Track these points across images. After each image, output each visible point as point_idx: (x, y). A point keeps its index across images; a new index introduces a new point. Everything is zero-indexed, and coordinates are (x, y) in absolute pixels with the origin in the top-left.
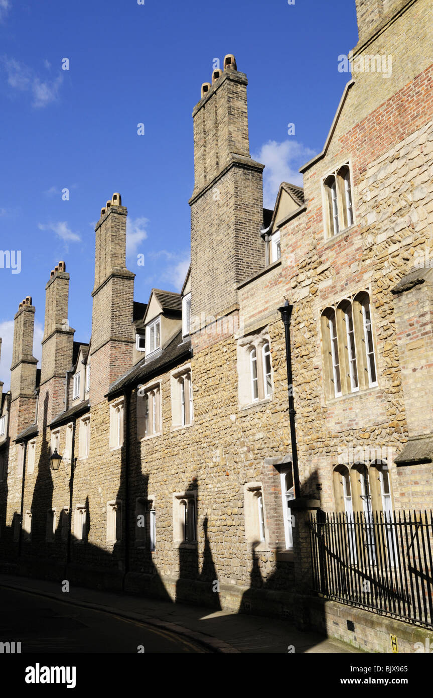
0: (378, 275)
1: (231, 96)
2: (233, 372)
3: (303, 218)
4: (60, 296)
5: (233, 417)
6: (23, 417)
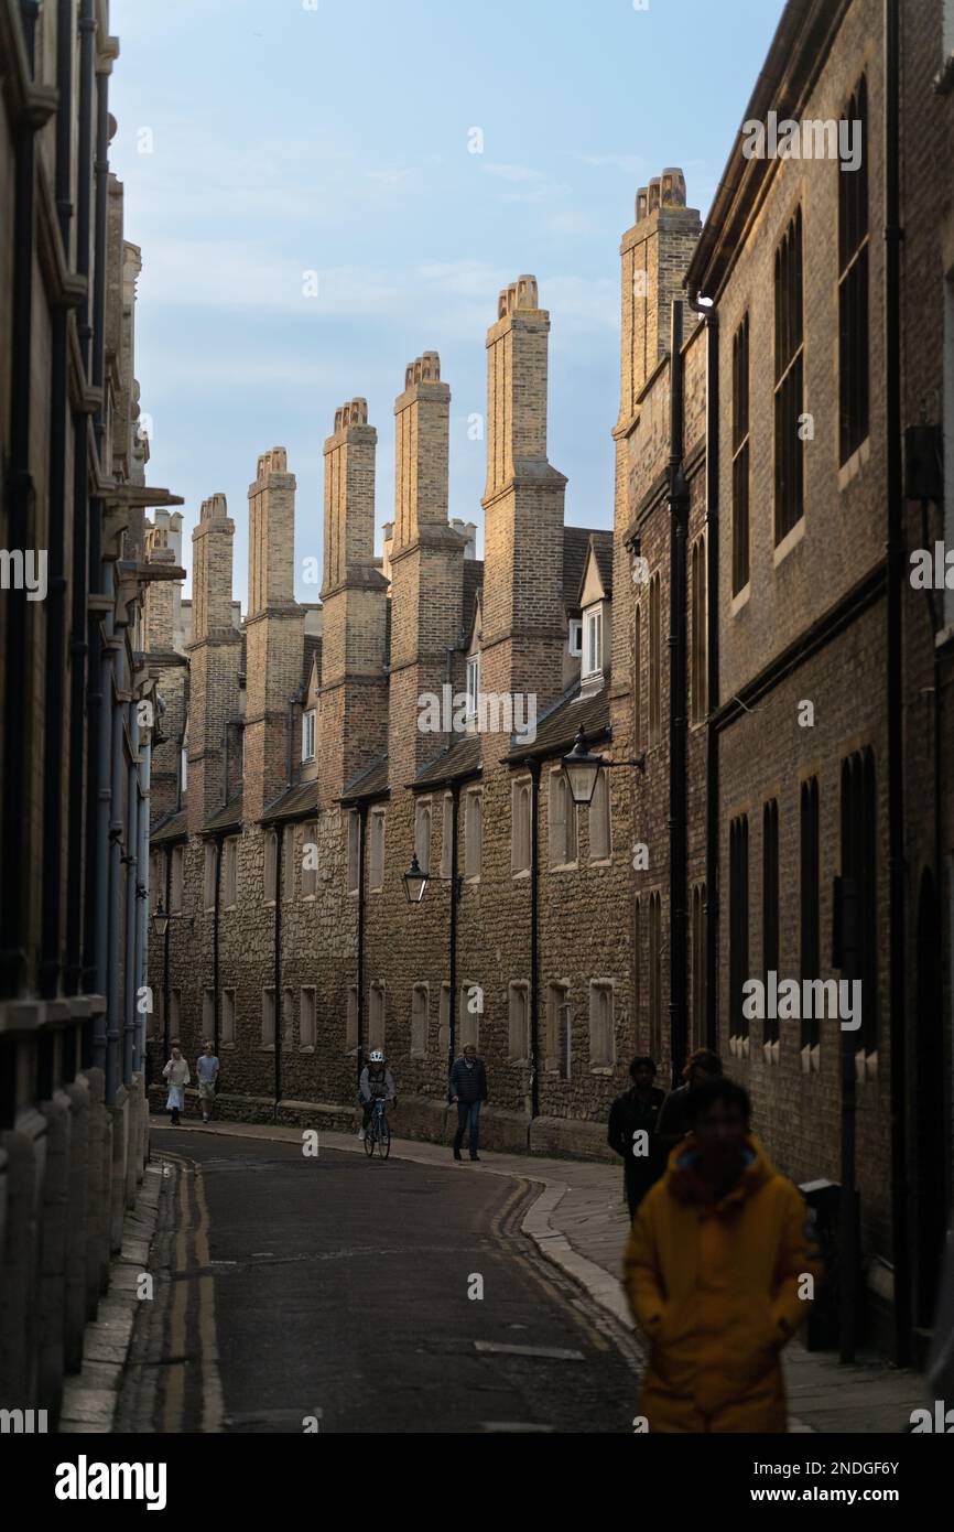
1: (665, 265)
4: (428, 451)
6: (357, 737)
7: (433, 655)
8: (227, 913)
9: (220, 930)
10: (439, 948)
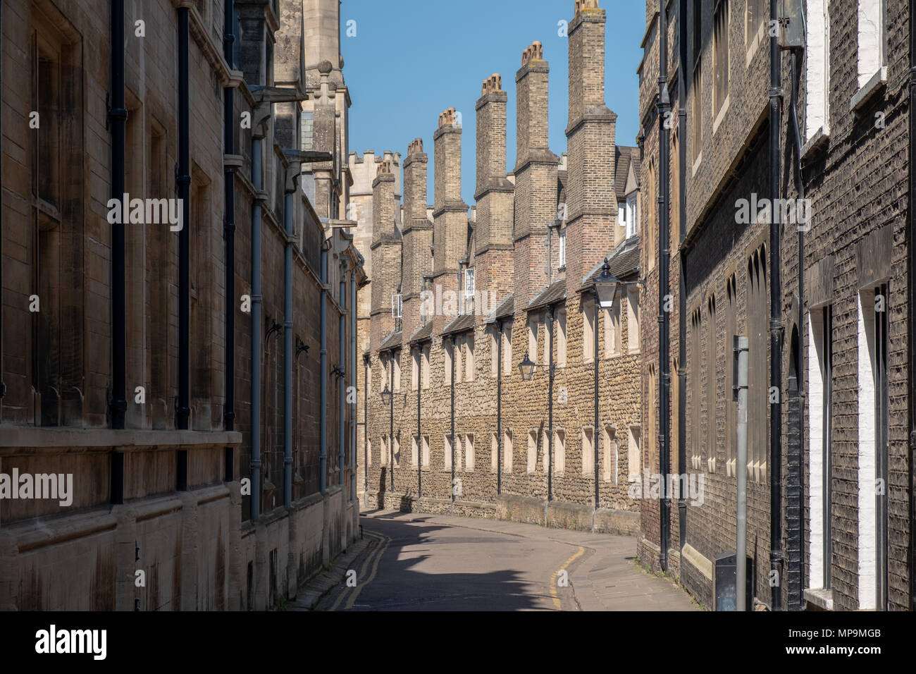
4: (535, 103)
6: (497, 281)
7: (539, 229)
8: (425, 390)
9: (421, 401)
10: (543, 408)
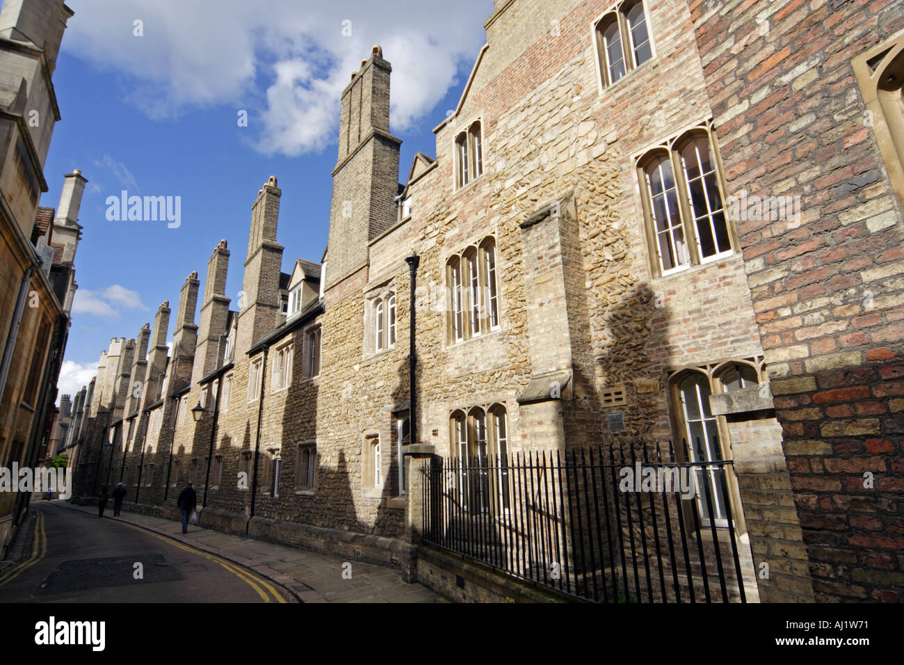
0: (504, 219)
1: (375, 78)
2: (359, 324)
3: (434, 174)
4: (220, 270)
5: (357, 367)
7: (214, 338)
